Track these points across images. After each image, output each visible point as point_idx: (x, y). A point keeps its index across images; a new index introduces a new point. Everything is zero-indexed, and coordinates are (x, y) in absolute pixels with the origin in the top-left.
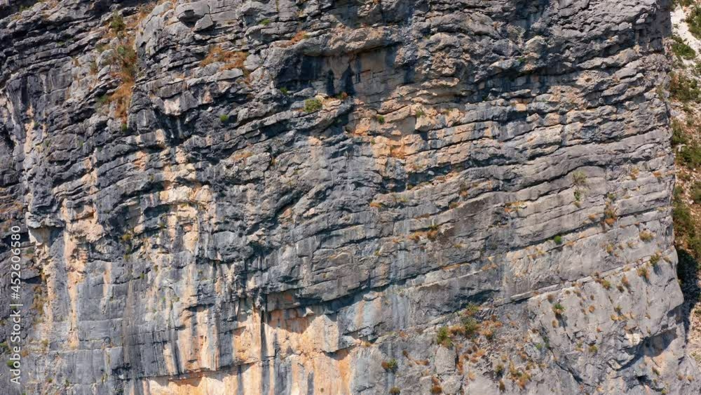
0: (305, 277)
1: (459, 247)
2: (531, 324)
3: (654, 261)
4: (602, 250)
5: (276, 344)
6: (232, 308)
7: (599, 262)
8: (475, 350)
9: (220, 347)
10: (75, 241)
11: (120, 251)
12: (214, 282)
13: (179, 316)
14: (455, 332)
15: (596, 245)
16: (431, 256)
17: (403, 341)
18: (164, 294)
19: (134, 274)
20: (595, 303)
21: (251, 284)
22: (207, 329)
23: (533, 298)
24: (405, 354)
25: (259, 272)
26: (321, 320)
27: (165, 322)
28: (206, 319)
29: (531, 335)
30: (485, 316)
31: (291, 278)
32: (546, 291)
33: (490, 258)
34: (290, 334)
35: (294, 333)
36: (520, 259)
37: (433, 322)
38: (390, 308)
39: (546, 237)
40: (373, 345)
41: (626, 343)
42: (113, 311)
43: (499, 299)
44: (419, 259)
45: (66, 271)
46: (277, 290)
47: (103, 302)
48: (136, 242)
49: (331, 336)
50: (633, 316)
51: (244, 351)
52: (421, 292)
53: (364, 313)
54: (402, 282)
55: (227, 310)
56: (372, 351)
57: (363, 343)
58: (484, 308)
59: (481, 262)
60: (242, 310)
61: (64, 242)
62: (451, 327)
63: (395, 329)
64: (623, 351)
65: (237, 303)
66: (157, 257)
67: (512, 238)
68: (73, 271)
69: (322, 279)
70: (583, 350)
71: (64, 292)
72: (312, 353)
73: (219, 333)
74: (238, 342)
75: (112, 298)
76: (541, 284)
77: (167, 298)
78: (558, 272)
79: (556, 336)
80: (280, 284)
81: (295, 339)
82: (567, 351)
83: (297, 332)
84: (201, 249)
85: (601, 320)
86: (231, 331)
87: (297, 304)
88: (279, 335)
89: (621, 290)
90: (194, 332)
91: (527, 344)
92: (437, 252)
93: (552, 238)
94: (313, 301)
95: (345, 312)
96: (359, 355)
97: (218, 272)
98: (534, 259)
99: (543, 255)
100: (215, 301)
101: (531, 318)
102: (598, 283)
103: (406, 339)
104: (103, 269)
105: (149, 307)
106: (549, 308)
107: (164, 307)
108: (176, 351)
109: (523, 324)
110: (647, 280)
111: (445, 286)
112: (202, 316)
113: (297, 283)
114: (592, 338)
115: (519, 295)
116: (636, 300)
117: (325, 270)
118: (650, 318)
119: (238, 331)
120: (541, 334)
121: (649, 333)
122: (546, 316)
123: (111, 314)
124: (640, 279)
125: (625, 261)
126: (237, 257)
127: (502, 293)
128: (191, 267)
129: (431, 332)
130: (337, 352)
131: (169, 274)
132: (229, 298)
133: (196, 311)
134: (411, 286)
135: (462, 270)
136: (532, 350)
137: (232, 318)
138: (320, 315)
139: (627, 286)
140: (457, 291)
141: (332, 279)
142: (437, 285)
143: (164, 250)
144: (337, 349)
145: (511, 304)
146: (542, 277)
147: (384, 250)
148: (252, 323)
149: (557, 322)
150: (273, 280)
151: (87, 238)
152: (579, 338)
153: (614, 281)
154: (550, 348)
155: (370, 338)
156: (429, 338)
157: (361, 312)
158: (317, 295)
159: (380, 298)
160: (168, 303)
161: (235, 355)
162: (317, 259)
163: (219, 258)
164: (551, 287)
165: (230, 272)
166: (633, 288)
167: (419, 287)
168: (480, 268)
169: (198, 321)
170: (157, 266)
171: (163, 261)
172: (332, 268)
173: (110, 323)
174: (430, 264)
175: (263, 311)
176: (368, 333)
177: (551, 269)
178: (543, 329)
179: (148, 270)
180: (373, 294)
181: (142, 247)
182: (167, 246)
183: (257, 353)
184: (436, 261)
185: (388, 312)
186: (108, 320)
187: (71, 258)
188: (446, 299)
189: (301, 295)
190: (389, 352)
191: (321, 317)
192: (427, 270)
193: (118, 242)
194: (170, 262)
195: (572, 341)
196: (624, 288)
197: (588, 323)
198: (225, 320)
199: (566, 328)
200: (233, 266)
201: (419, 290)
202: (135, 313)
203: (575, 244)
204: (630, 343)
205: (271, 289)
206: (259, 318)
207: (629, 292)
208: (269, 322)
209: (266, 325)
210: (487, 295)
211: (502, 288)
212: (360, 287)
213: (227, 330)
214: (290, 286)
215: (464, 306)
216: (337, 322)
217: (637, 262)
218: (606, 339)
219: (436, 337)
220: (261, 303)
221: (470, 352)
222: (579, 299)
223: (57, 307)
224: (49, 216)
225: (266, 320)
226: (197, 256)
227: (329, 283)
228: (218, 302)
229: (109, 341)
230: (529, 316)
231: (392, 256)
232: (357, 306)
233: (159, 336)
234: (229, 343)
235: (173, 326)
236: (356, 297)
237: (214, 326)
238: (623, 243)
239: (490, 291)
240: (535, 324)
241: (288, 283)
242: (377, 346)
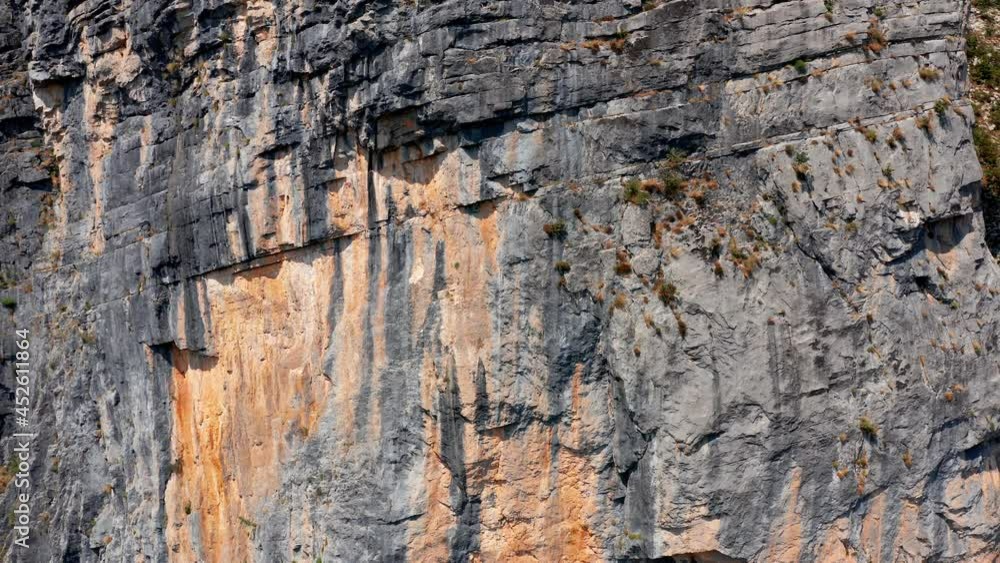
0: (433, 85)
1: (657, 65)
2: (762, 188)
3: (940, 109)
4: (864, 87)
5: (389, 201)
6: (326, 148)
7: (861, 104)
8: (680, 218)
9: (308, 209)
10: (100, 90)
11: (165, 93)
12: (300, 108)
13: (250, 166)
14: (650, 189)
15: (856, 79)
16: (617, 75)
17: (575, 195)
18: (228, 138)
19: (185, 122)
20: (853, 161)
21: (353, 105)
22: (290, 184)
23: (764, 149)
24: (578, 215)
25: (365, 83)
26: (456, 158)
27: (229, 179)
28: (289, 168)
29: (762, 203)
30: (693, 171)
31: (412, 88)
32: (783, 140)
33: (703, 87)
34: (410, 186)
35: (417, 185)
36: (745, 92)
37: (619, 172)
38: (556, 146)
39: (783, 60)
40: (532, 200)
41: (899, 223)
42: (154, 181)
43: (714, 149)
44: (599, 78)
45: (87, 141)
46: (391, 107)
47: (140, 172)
48: (188, 72)
49: (469, 180)
50: (910, 184)
51: (343, 216)
52: (602, 126)
53: (518, 149)
54: (574, 111)
55: (319, 150)
56: (529, 207)
57: (517, 195)
58: (694, 160)
59: (689, 92)
60: (340, 150)
61: (83, 101)
62: (644, 182)
63: (563, 179)
64: (895, 235)
65: (334, 140)
66: (217, 88)
67: (734, 60)
68: (96, 139)
69: (457, 91)
70: (837, 226)
71: (84, 176)
72: (442, 213)
73: (307, 189)
74: (335, 201)
75: (153, 164)
76: (775, 131)
77: (233, 143)
78: (801, 114)
79: (798, 204)
80: (396, 98)
81: (417, 193)
82: (814, 227)
83: (419, 182)
84: (281, 60)
85: (863, 185)
86: (324, 185)
87: (420, 132)
88: (394, 189)
89: (893, 146)
90: (272, 191)
91: (754, 216)
92: (624, 71)
93: (792, 63)
94: (444, 126)
95: (491, 146)
96: (511, 210)
97: (305, 95)
98: (766, 92)
99: (779, 87)
100: (301, 138)
101: (761, 179)
102: (859, 133)
103: (579, 192)
104: (140, 127)
105: (206, 164)
106: (788, 164)
107: (227, 157)
108: (244, 224)
109: (750, 187)
110: (930, 136)
111: (636, 120)
112: (282, 165)
113: (420, 97)
114: (850, 210)
115: (745, 144)
116: (913, 164)
117: (461, 78)
118: (933, 191)
119: (335, 183)
120: (775, 203)
121: (933, 211)
122: (783, 175)
123: (151, 188)
124: (920, 133)
125: (898, 106)
126: (333, 61)
127: (719, 141)
128: (266, 90)
129: (616, 184)
130: (478, 204)
131: (235, 108)
132: (321, 131)
133: (273, 159)
134: (586, 118)
135: (661, 101)
136: (761, 224)
137: (326, 162)
138: (453, 149)
139: (901, 139)
140: (653, 129)
141: (472, 92)
142: (625, 118)
143: (228, 77)
144: (479, 199)
145: (732, 158)
146: (779, 120)
147: (548, 59)
148: (355, 172)
149: (799, 183)
150: (386, 92)
151: (117, 80)
152: (831, 209)
153: (883, 133)
154: (788, 224)
155: (526, 188)
156: (611, 194)
157: (514, 147)
158: (450, 114)
159: (540, 131)
160: (233, 151)
161: (330, 220)
162: (449, 61)
163: (308, 69)
164: (791, 135)
165: (322, 88)
166: (909, 145)
167: (598, 119)
168: (687, 101)
169: (277, 171)
170: (218, 101)
171: (226, 92)
172: (472, 76)
173: (150, 201)
174: (614, 87)
175: (370, 148)
176: (523, 180)
177: (790, 109)
178: (779, 194)
179: (205, 111)
180: (532, 124)
181: (196, 79)
182: (232, 69)
183: (362, 217)
184: (622, 83)
185: (552, 153)
186: (145, 199)
187: (93, 120)
188: (637, 139)
189: (426, 116)
190: (555, 211)
191: (455, 153)
192: (610, 95)
193: (161, 80)
194: (236, 91)
195: (820, 212)
196: (896, 143)
197: (845, 189)
198: (316, 167)
199: (812, 193)
200: (327, 76)
201: (599, 123)
202: (186, 179)
203: (826, 76)
204: (905, 224)
205: (382, 106)
206: (364, 162)
207: (904, 149)
208: (380, 169)
209: (375, 174)
210: (697, 142)
211: (719, 134)
212: (512, 109)
213: (319, 183)
214: (410, 102)
215: (663, 155)
216: (478, 161)
217: (915, 110)
218: (871, 213)
219: (622, 193)
220: (369, 135)
221: (672, 220)
222: (831, 154)
223: (73, 200)
224: (61, 61)
225: (376, 167)
226: (276, 71)
227: (467, 98)
228: (306, 139)
229: (147, 227)
230: (759, 176)
231: (559, 70)
232: (508, 137)
233: (221, 203)
234: (322, 203)
235: (240, 184)
236: (507, 125)
237: (299, 178)
238: (896, 81)
239: (701, 136)
240: (768, 187)
241: (407, 97)
242: (537, 200)
